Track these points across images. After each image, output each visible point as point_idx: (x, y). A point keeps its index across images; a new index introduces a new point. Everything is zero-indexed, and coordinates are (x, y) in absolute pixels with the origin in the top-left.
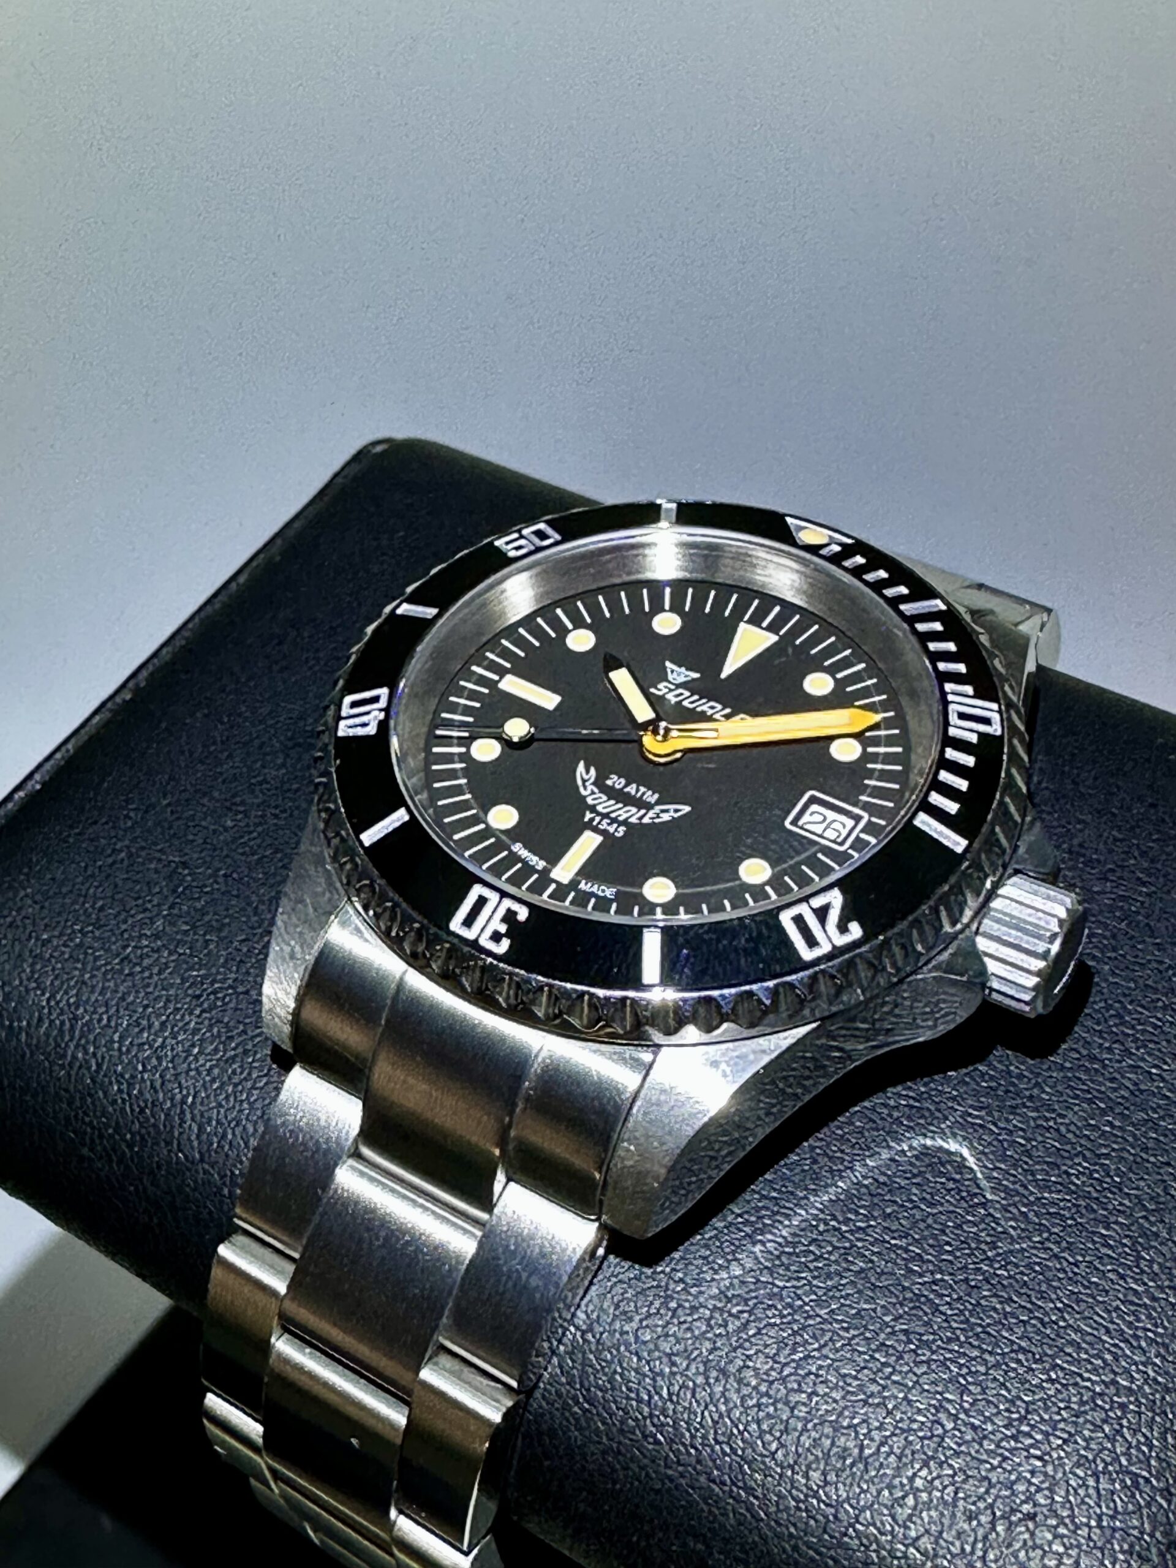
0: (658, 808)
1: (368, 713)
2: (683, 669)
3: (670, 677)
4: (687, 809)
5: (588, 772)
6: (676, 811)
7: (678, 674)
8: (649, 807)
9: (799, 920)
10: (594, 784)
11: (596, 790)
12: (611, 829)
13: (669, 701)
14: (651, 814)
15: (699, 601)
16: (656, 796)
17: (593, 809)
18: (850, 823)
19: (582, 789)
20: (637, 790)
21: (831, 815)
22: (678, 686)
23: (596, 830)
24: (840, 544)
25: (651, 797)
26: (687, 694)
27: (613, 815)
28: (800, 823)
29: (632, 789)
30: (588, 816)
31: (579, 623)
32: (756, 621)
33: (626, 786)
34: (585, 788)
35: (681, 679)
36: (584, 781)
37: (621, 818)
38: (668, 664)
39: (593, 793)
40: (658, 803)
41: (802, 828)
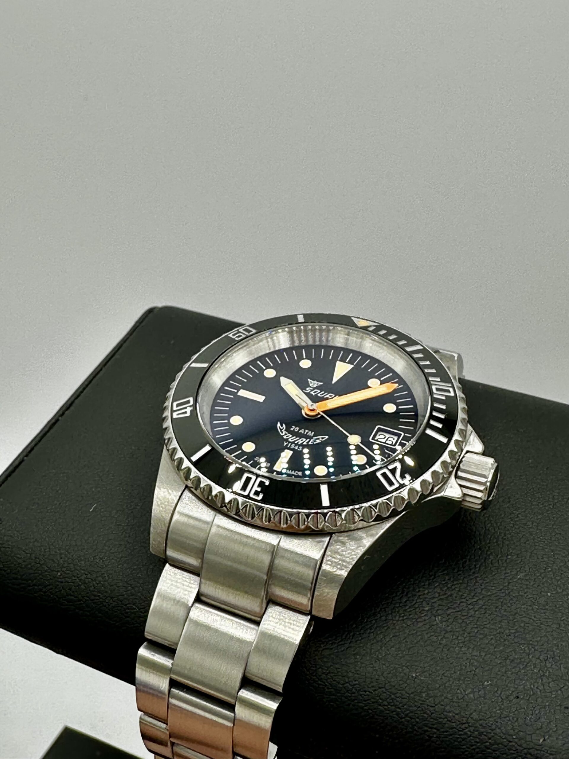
0: (315, 438)
1: (186, 408)
2: (315, 382)
3: (311, 385)
4: (327, 437)
5: (282, 426)
6: (322, 438)
7: (314, 384)
8: (310, 438)
9: (384, 475)
10: (285, 430)
11: (287, 433)
12: (296, 448)
13: (312, 394)
14: (312, 440)
15: (318, 354)
16: (313, 433)
17: (287, 440)
18: (396, 438)
19: (281, 433)
20: (305, 432)
21: (387, 436)
22: (315, 388)
23: (290, 449)
24: (374, 326)
25: (311, 434)
26: (319, 391)
27: (296, 442)
28: (376, 439)
29: (302, 431)
30: (285, 444)
31: (268, 367)
32: (343, 360)
33: (299, 430)
34: (282, 433)
35: (315, 386)
36: (281, 430)
37: (299, 443)
38: (309, 380)
39: (286, 434)
40: (314, 436)
41: (377, 440)
